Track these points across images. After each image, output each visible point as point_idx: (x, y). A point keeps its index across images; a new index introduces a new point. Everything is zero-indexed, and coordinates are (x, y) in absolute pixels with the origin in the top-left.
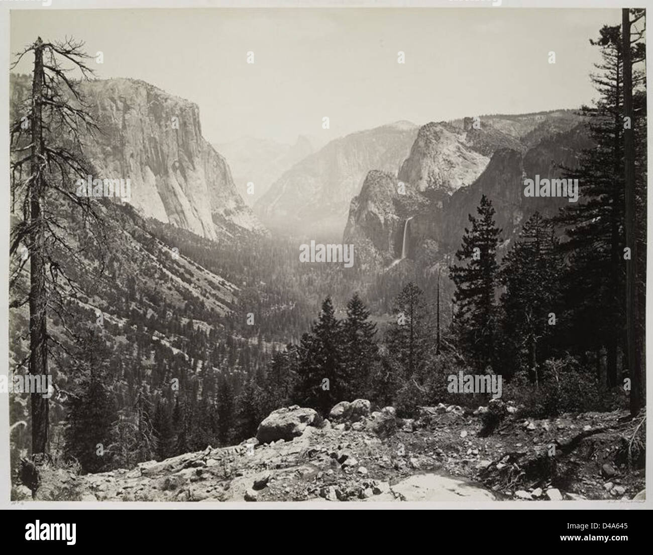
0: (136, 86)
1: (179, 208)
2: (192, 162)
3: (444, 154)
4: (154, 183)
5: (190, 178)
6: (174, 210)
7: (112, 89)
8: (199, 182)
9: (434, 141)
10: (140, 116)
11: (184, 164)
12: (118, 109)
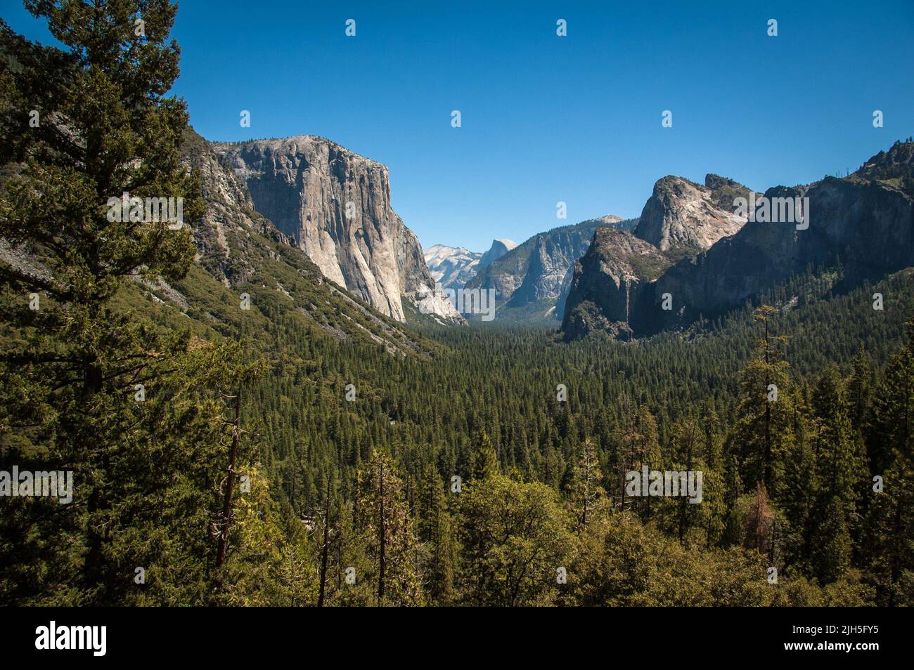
0: (317, 143)
1: (362, 283)
2: (379, 231)
3: (688, 210)
4: (334, 253)
5: (376, 248)
6: (356, 284)
7: (290, 146)
8: (385, 253)
9: (674, 196)
10: (321, 175)
11: (370, 232)
12: (294, 166)
